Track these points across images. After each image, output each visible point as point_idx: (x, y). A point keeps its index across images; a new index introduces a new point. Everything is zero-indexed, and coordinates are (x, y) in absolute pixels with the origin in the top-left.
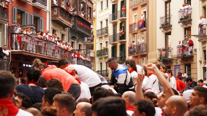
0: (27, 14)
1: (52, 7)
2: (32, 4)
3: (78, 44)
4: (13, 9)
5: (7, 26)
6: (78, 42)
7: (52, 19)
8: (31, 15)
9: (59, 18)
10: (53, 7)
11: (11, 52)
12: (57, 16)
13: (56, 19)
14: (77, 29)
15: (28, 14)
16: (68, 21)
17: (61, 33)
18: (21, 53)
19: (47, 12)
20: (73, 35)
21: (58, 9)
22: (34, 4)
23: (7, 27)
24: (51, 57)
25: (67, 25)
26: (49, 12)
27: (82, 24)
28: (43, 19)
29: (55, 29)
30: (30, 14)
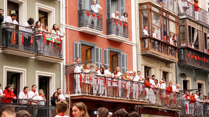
0: (97, 49)
1: (141, 39)
2: (107, 37)
3: (196, 82)
4: (74, 44)
5: (63, 65)
6: (195, 80)
7: (142, 54)
8: (105, 49)
9: (150, 52)
10: (143, 39)
11: (71, 97)
12: (148, 49)
13: (147, 53)
14: (188, 64)
15: (99, 49)
16: (170, 55)
17: (160, 70)
18: (82, 98)
19: (133, 45)
20: (182, 72)
21: (148, 41)
22: (109, 36)
23: (64, 67)
24: (135, 101)
25: (168, 59)
26: (136, 45)
27: (197, 58)
28: (125, 54)
29: (149, 65)
30: (103, 49)
